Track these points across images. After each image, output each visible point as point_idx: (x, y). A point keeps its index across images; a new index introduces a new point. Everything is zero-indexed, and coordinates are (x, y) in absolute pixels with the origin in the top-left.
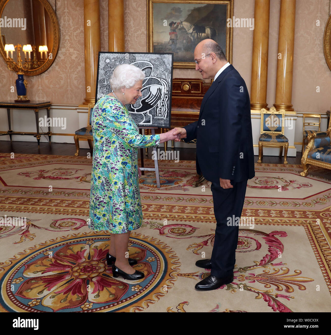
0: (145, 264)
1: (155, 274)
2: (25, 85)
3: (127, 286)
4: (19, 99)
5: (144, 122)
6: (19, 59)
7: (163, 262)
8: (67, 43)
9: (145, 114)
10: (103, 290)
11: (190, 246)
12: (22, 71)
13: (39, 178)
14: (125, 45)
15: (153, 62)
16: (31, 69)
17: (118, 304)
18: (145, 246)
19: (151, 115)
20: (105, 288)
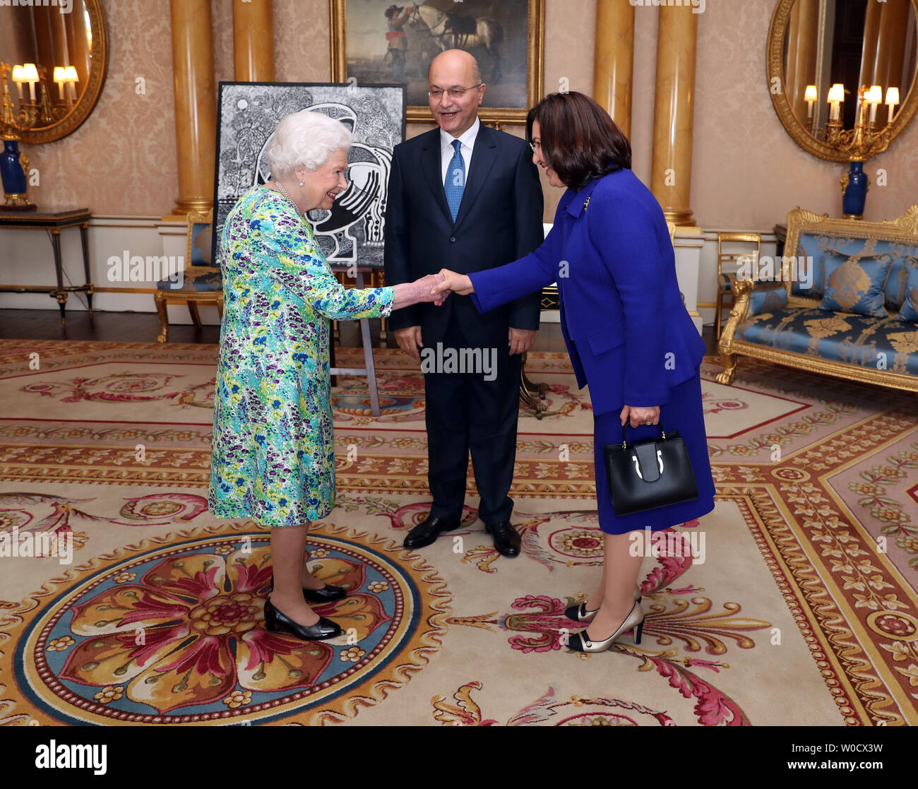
0: (365, 597)
1: (394, 621)
2: (24, 167)
3: (329, 651)
4: (10, 203)
5: (338, 256)
6: (5, 99)
7: (408, 592)
8: (128, 60)
9: (339, 235)
10: (271, 660)
11: (469, 554)
12: (15, 131)
13: (75, 398)
14: (277, 66)
15: (356, 107)
16: (37, 125)
17: (312, 692)
18: (359, 555)
19: (354, 239)
20: (275, 657)
